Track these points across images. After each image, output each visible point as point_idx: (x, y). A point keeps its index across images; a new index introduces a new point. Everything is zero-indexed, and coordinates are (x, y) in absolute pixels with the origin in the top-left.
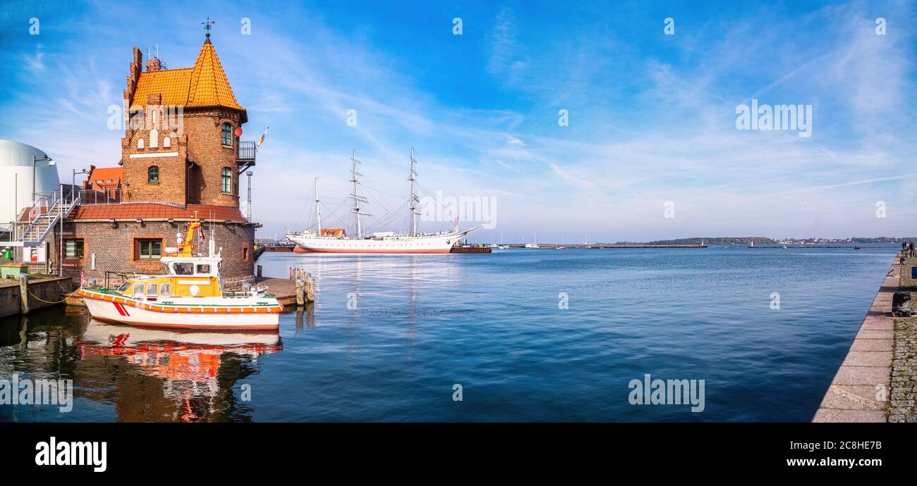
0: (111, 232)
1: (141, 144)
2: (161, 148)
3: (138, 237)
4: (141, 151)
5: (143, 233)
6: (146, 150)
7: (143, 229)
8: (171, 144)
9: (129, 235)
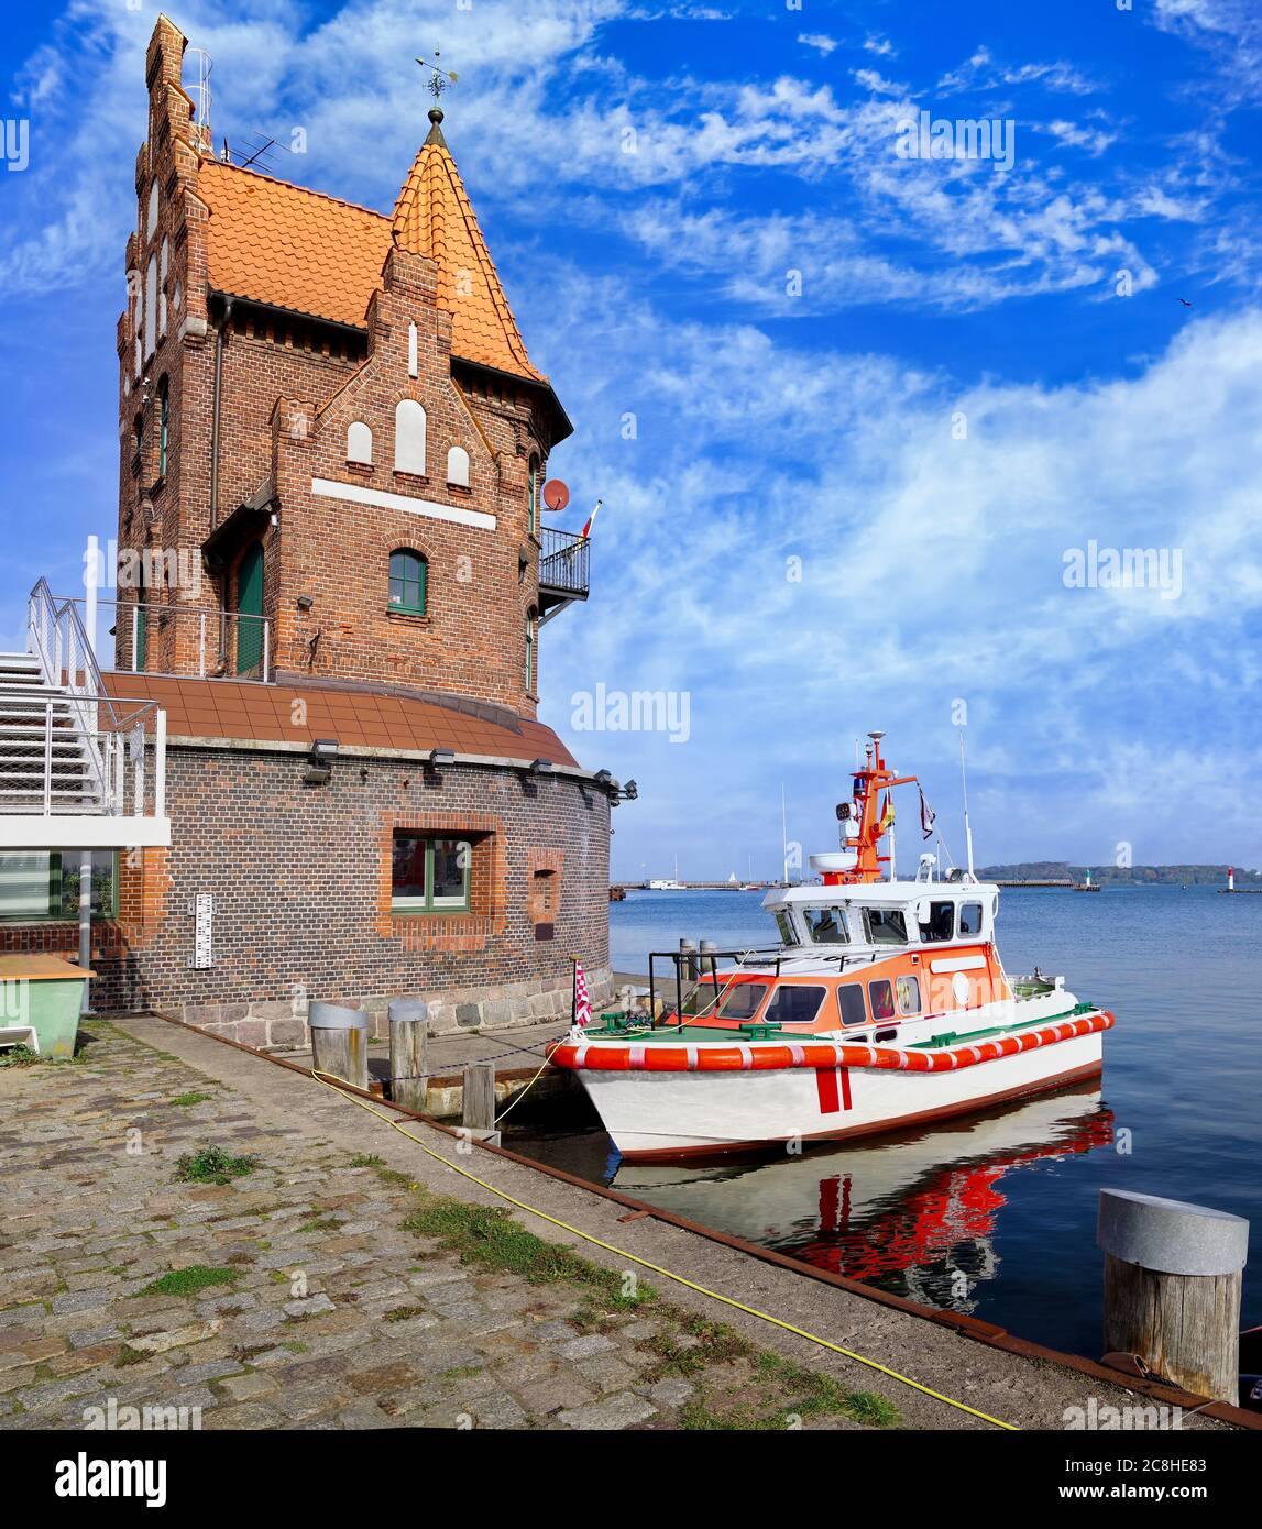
0: (295, 800)
1: (360, 444)
2: (436, 484)
3: (412, 823)
4: (360, 472)
5: (426, 809)
6: (383, 475)
7: (431, 794)
8: (472, 478)
9: (373, 814)
